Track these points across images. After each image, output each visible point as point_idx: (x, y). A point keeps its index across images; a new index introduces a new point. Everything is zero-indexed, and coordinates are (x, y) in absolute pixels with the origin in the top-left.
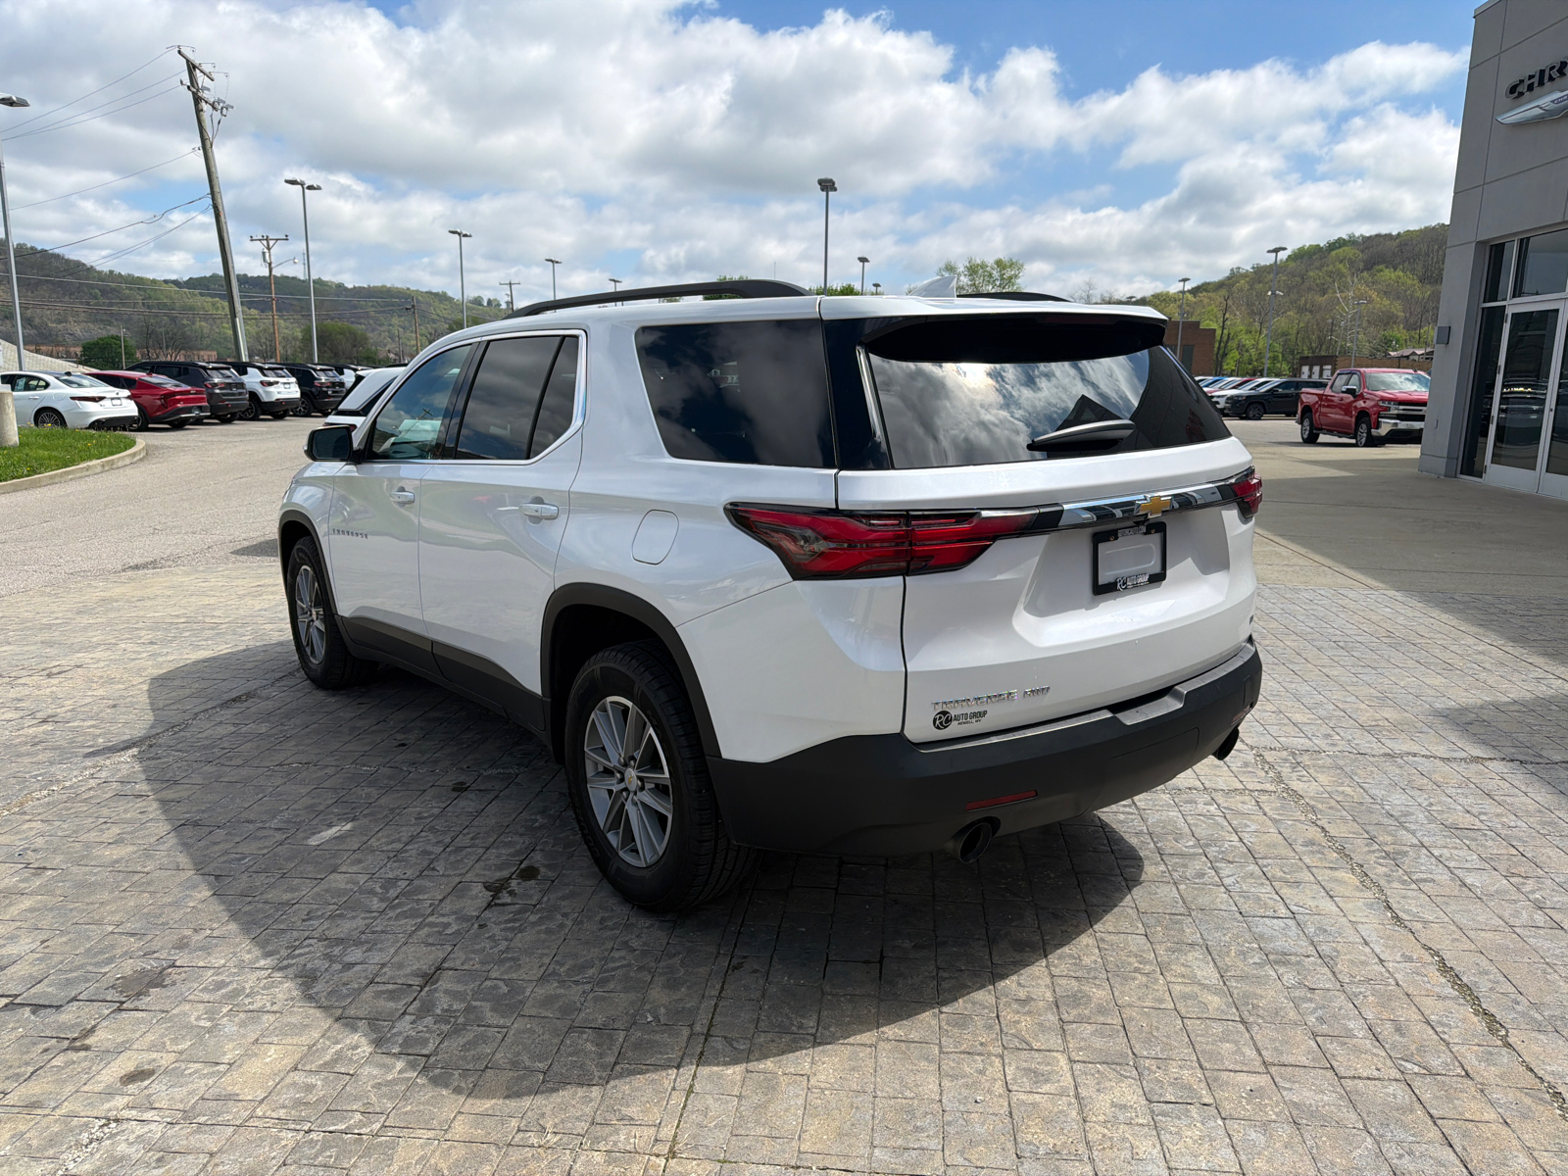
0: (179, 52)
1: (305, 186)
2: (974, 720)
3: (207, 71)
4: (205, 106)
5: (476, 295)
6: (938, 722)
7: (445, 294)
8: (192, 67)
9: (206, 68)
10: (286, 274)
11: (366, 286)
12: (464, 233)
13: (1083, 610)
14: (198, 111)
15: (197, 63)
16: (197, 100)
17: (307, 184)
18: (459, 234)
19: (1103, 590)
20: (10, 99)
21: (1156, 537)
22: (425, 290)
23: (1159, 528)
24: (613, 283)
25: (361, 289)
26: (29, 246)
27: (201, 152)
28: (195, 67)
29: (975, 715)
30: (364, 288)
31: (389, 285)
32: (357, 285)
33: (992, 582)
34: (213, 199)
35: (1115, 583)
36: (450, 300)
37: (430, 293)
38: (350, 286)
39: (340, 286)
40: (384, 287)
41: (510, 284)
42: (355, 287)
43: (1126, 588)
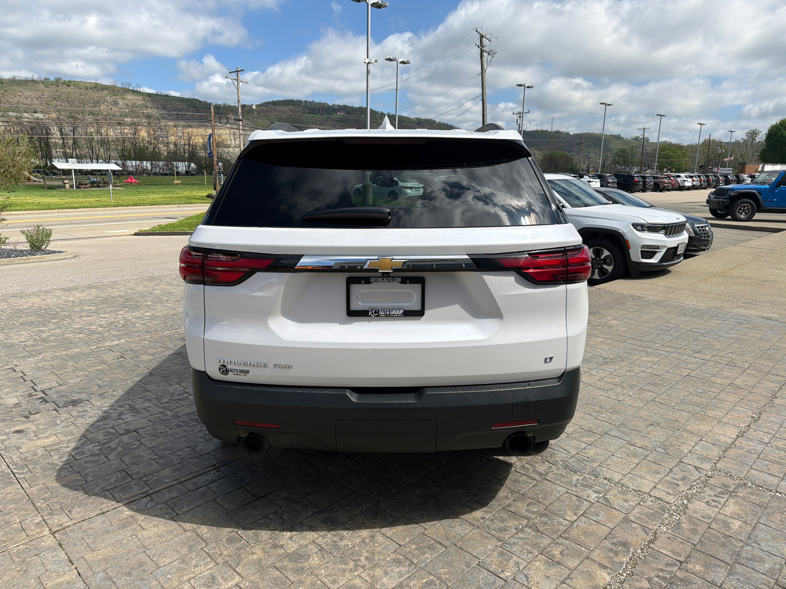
0: (476, 31)
1: (526, 87)
2: (242, 374)
3: (488, 38)
4: (485, 54)
5: (636, 136)
6: (221, 370)
7: (619, 135)
8: (482, 37)
9: (488, 37)
10: (543, 129)
11: (580, 133)
12: (608, 103)
13: (338, 324)
14: (482, 56)
15: (484, 35)
16: (482, 51)
17: (527, 85)
18: (606, 104)
19: (354, 314)
20: (404, 61)
21: (418, 287)
22: (609, 134)
23: (421, 281)
24: (700, 125)
25: (577, 135)
26: (442, 122)
27: (481, 75)
28: (483, 37)
29: (242, 371)
30: (578, 134)
31: (591, 132)
32: (575, 133)
33: (252, 296)
34: (483, 96)
35: (368, 311)
36: (622, 138)
37: (612, 135)
38: (572, 133)
39: (567, 134)
40: (588, 133)
41: (644, 129)
42: (574, 134)
43: (378, 316)
